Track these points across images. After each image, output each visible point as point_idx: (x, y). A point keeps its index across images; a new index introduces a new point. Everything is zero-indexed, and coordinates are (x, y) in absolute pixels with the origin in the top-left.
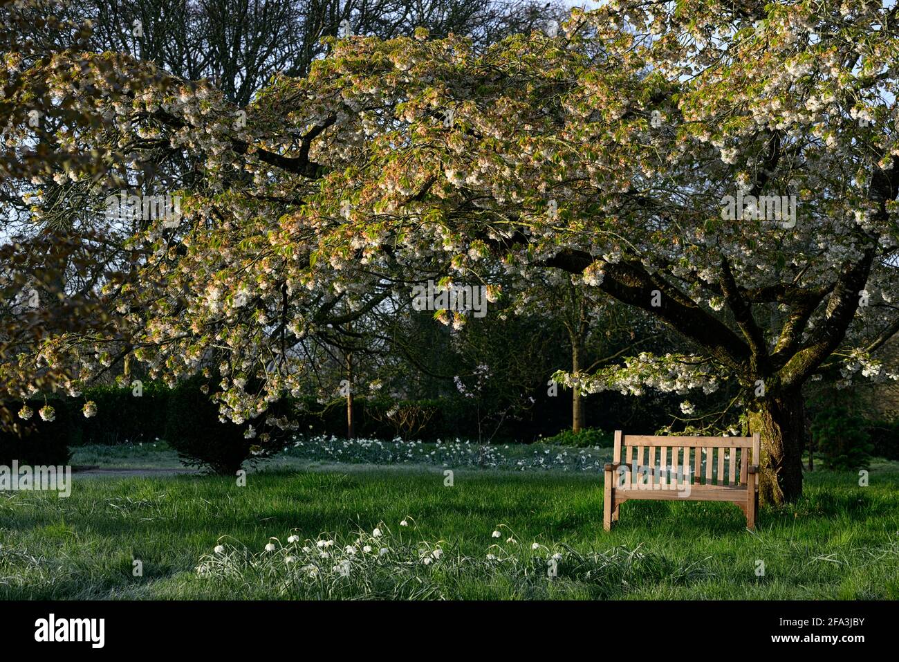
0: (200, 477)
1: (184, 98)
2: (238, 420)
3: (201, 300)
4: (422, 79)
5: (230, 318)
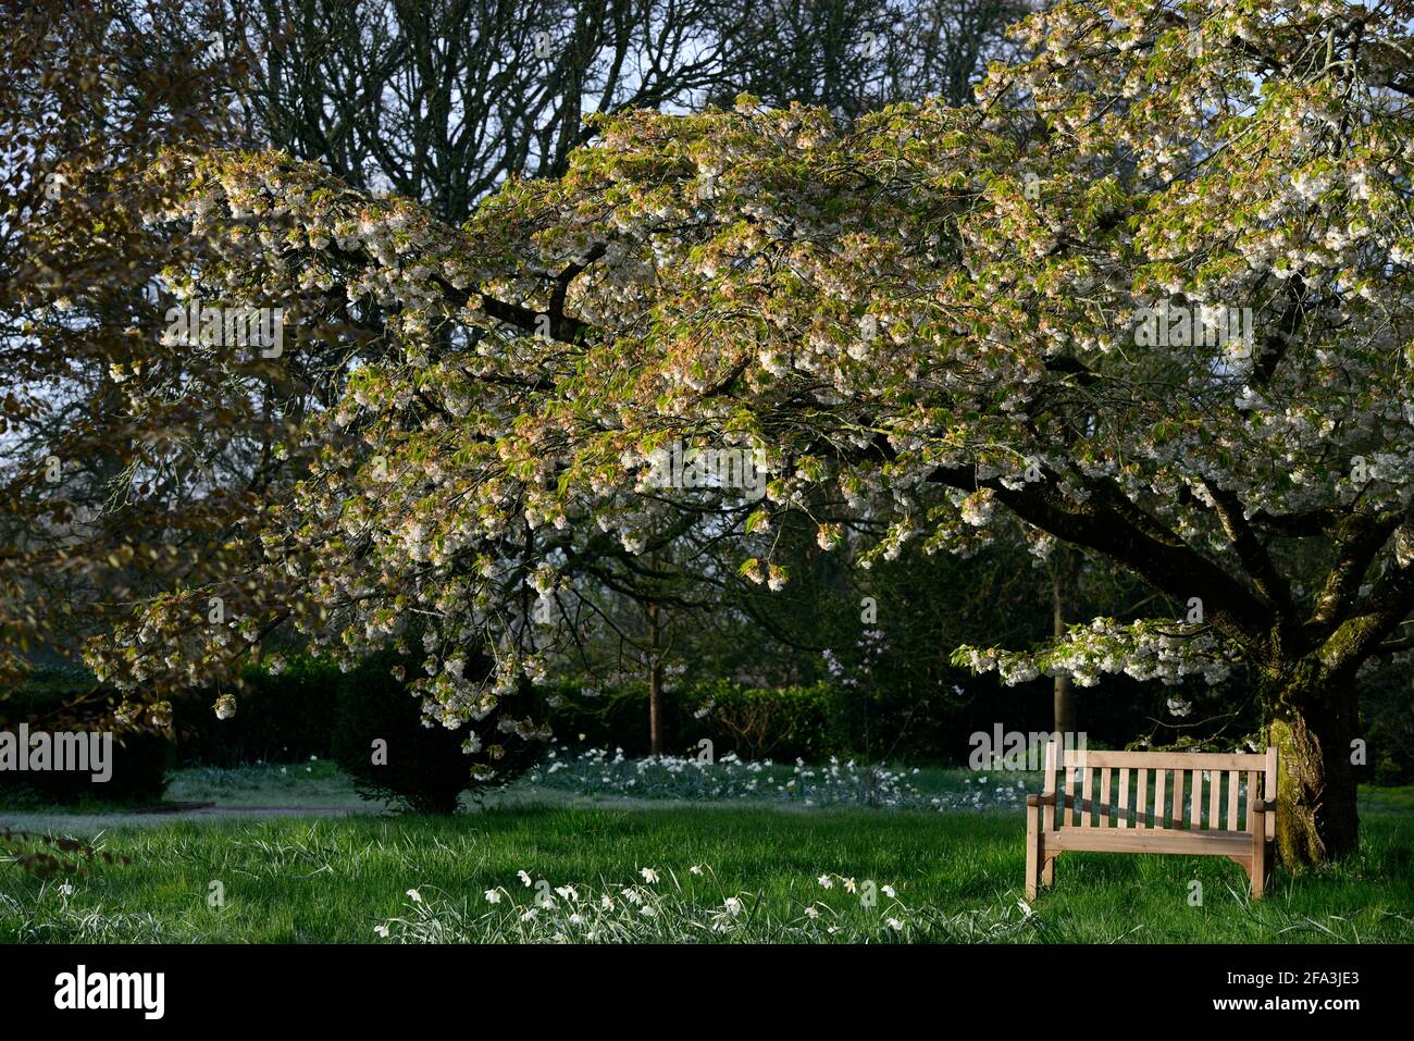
0: (387, 817)
1: (367, 227)
2: (451, 723)
3: (395, 540)
4: (740, 191)
5: (440, 567)
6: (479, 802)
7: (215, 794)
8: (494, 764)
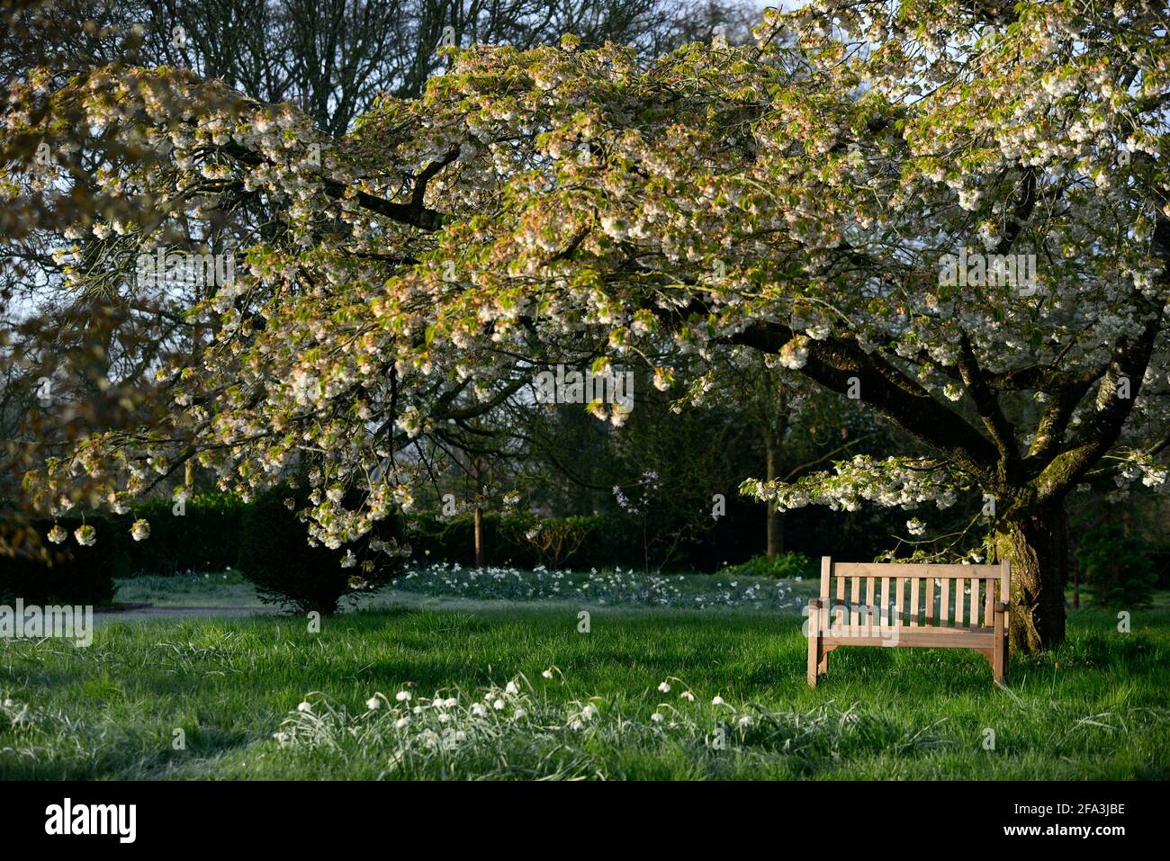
0: (283, 617)
1: (261, 126)
2: (333, 544)
3: (284, 388)
4: (571, 101)
5: (322, 411)
6: (354, 605)
7: (155, 597)
8: (367, 576)
